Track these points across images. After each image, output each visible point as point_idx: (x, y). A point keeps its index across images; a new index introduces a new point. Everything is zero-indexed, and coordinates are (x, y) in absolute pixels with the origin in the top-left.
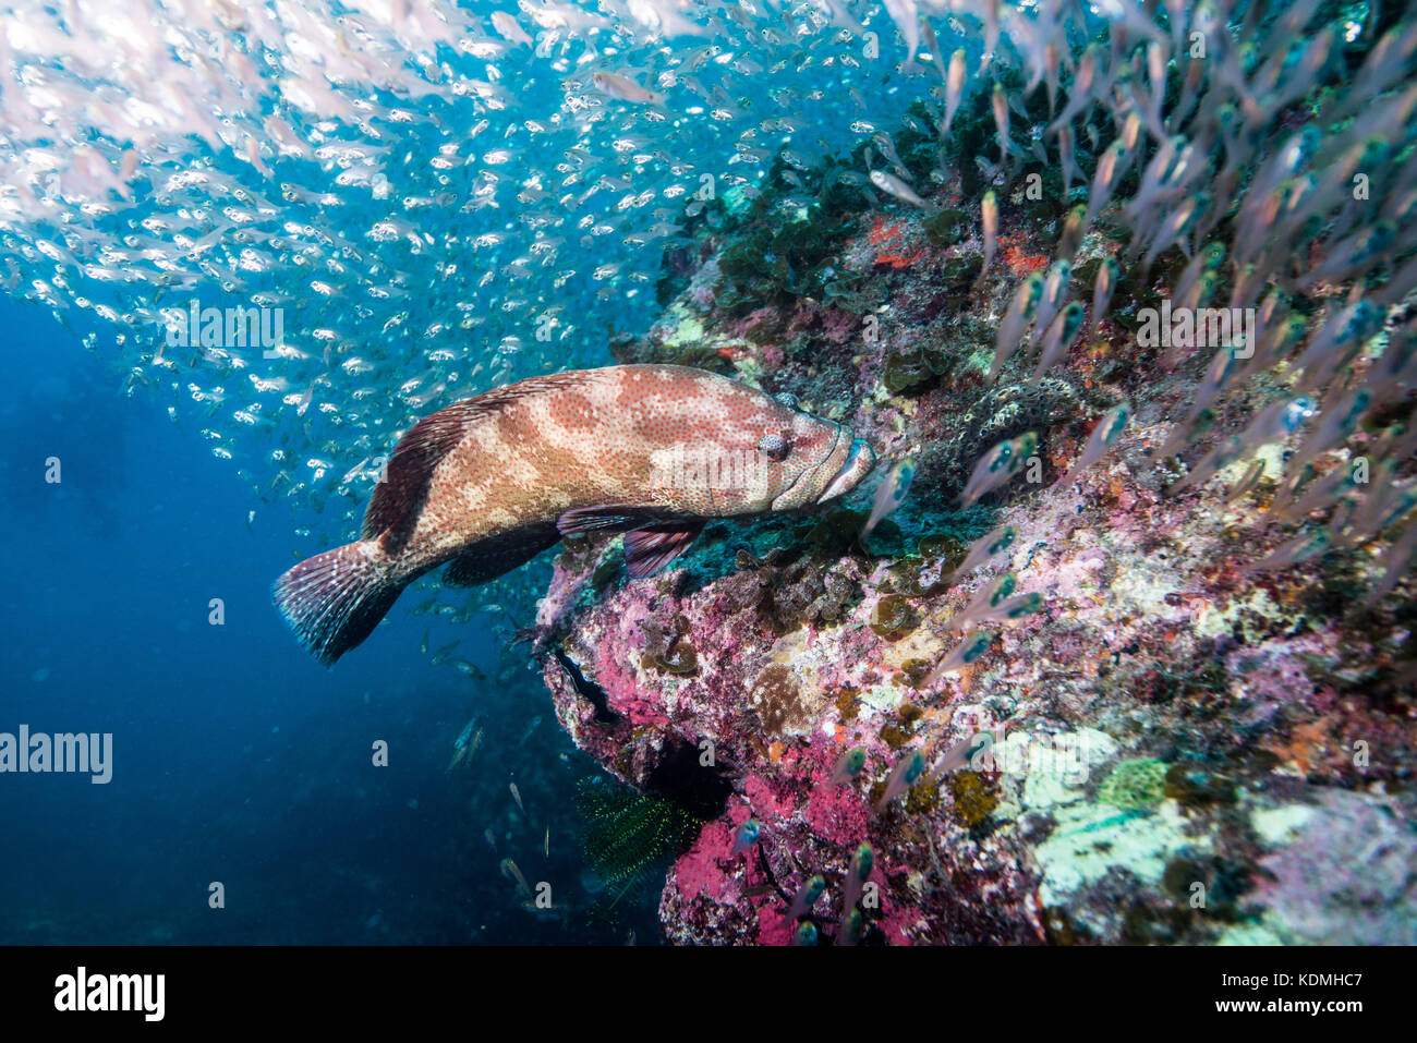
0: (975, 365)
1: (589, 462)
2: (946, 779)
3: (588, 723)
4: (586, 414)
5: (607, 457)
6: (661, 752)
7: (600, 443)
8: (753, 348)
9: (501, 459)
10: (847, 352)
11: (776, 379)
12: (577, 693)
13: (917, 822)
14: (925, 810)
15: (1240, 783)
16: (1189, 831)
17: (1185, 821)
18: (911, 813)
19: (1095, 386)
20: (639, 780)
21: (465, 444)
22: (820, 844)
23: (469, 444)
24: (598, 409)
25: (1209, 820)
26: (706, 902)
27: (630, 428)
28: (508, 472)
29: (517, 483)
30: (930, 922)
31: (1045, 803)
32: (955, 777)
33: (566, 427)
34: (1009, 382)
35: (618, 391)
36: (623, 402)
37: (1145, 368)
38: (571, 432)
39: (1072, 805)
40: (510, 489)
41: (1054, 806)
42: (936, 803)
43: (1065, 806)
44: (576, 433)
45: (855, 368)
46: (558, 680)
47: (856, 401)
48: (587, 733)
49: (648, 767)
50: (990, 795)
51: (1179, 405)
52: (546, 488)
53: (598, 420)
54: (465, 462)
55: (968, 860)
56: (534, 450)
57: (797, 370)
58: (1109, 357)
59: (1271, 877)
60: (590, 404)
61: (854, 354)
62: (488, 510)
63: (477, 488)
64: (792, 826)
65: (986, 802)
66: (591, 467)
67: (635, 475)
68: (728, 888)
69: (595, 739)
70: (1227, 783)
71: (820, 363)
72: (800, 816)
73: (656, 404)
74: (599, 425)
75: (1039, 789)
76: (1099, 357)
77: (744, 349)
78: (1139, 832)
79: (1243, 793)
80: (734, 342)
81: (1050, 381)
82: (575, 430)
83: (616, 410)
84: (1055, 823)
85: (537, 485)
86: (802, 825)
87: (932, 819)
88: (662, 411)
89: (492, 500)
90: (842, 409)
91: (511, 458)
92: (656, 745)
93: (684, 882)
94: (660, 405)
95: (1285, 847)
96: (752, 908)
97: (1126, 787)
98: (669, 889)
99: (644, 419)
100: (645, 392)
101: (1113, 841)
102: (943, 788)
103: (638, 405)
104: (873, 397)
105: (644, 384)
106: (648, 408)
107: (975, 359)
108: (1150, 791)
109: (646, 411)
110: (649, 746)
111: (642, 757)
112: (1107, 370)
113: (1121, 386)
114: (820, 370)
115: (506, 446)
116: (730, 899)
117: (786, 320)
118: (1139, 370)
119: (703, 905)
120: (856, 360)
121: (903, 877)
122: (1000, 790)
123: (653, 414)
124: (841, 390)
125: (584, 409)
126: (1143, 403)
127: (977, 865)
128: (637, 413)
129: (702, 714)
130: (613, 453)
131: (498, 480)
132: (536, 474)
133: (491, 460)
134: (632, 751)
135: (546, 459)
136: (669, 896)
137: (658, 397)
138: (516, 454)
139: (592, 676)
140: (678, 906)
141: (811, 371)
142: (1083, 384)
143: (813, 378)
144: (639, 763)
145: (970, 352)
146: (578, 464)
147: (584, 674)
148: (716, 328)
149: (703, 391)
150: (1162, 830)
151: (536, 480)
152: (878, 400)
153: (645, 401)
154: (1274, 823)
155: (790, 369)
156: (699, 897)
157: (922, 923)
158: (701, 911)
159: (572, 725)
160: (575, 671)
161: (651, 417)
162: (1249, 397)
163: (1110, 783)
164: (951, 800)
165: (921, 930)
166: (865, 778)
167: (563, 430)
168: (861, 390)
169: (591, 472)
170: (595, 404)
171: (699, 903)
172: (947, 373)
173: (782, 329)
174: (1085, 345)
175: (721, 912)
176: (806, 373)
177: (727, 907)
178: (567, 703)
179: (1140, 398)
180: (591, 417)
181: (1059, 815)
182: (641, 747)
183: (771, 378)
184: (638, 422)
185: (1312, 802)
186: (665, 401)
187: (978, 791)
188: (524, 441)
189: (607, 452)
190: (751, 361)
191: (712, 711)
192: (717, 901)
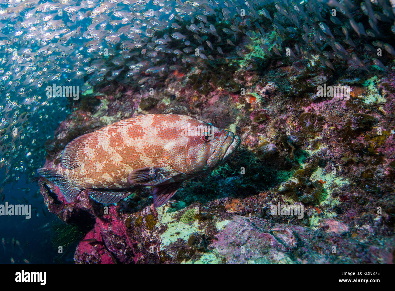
0: (163, 102)
1: (140, 151)
2: (145, 217)
3: (52, 204)
4: (140, 131)
5: (147, 148)
6: (72, 212)
7: (145, 142)
8: (106, 96)
9: (109, 153)
10: (132, 98)
11: (112, 105)
12: (49, 196)
13: (137, 229)
14: (139, 225)
15: (214, 215)
16: (200, 228)
17: (199, 225)
18: (136, 226)
19: (193, 108)
20: (65, 220)
21: (98, 147)
22: (116, 236)
23: (99, 148)
24: (145, 129)
25: (205, 225)
26: (86, 254)
27: (156, 135)
28: (111, 159)
29: (114, 163)
30: (144, 256)
31: (166, 222)
32: (147, 216)
33: (133, 137)
34: (172, 107)
35: (152, 122)
36: (153, 125)
37: (205, 104)
38: (135, 139)
39: (172, 222)
40: (111, 165)
41: (168, 223)
42: (142, 223)
43: (171, 223)
44: (136, 139)
45: (133, 103)
46: (44, 192)
47: (133, 111)
48: (52, 207)
49: (68, 216)
50: (155, 221)
51: (212, 114)
52: (124, 165)
53: (144, 133)
54: (97, 154)
55: (149, 239)
56: (121, 148)
57: (118, 102)
58: (197, 101)
59: (217, 239)
60: (142, 128)
61: (134, 99)
62: (103, 173)
63: (100, 164)
64: (108, 232)
65: (154, 222)
66: (141, 153)
67: (157, 156)
68: (93, 250)
69: (54, 209)
70: (211, 215)
71: (124, 101)
72: (110, 229)
73: (165, 124)
74: (145, 135)
75: (165, 219)
76: (194, 101)
77: (103, 96)
78: (188, 229)
79: (214, 217)
80: (101, 94)
81: (182, 107)
82: (136, 138)
83: (151, 128)
84: (167, 228)
85: (121, 163)
86: (111, 231)
87: (141, 228)
88: (167, 126)
89: (105, 170)
90: (129, 114)
91: (112, 153)
92: (70, 210)
93: (81, 249)
94: (166, 124)
95: (222, 231)
96: (99, 256)
97: (187, 217)
98: (77, 252)
99: (161, 130)
100: (161, 121)
101: (181, 232)
102: (144, 219)
103: (158, 126)
104: (137, 111)
105: (161, 118)
106: (162, 126)
107: (164, 100)
108: (192, 218)
109: (161, 127)
110: (68, 211)
111: (66, 214)
112: (196, 104)
113: (199, 109)
114: (124, 103)
115: (111, 148)
116: (93, 253)
117: (116, 89)
118: (204, 104)
119: (86, 255)
120: (134, 100)
121: (136, 244)
122: (158, 219)
123: (164, 128)
124: (129, 109)
125: (140, 129)
126: (204, 113)
127: (151, 240)
128: (159, 128)
129: (83, 201)
130: (149, 146)
131: (108, 162)
132: (121, 159)
133: (106, 154)
134: (63, 212)
135: (125, 152)
136: (76, 253)
137: (166, 122)
138: (115, 151)
139: (53, 191)
140: (79, 256)
141: (122, 103)
142: (190, 108)
143: (122, 105)
144: (65, 216)
145: (162, 99)
146: (136, 153)
147: (51, 190)
148: (97, 90)
149: (181, 118)
150: (193, 228)
151: (121, 162)
152: (139, 112)
153: (161, 124)
154: (220, 225)
155: (116, 103)
156: (84, 253)
157: (142, 257)
158: (84, 257)
159: (48, 205)
160: (48, 189)
161: (163, 129)
162: (229, 112)
163: (183, 216)
164: (146, 222)
165: (142, 259)
166: (125, 217)
167: (132, 139)
168: (135, 109)
169: (141, 156)
170: (144, 127)
171: (84, 255)
172: (156, 104)
173: (115, 91)
174: (191, 98)
175: (90, 257)
176: (120, 104)
177: (92, 255)
178: (46, 199)
179: (203, 112)
180: (142, 132)
181: (169, 226)
182: (66, 211)
183: (111, 105)
184: (159, 132)
185: (230, 219)
186: (168, 122)
187: (152, 220)
188: (118, 145)
189: (147, 146)
190: (105, 100)
191: (86, 200)
192: (89, 254)
